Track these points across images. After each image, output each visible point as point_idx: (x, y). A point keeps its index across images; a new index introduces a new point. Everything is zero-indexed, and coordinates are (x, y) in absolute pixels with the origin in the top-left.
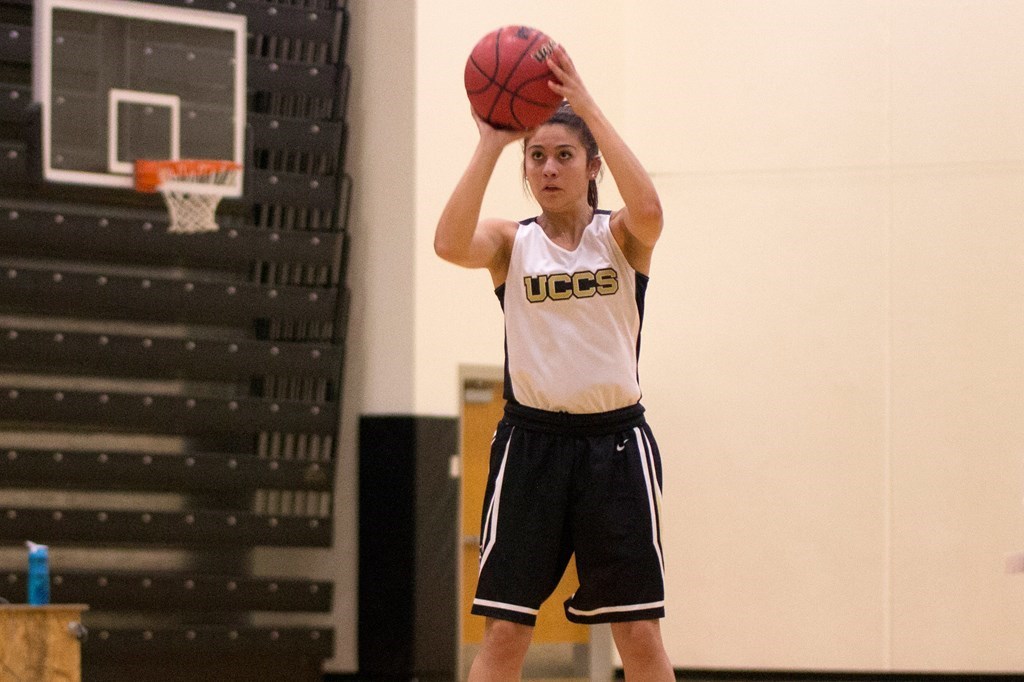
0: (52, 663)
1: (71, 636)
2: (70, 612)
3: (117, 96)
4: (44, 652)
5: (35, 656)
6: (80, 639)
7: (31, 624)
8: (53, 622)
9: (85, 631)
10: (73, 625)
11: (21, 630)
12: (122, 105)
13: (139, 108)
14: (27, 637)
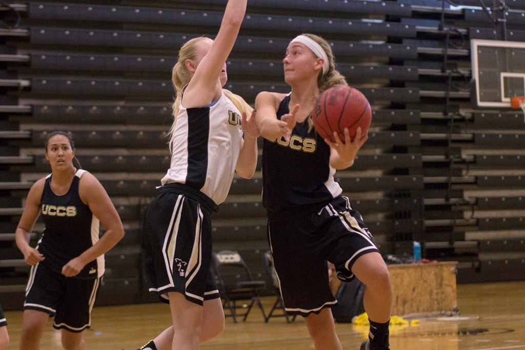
0: (445, 282)
1: (452, 273)
2: (452, 265)
3: (503, 75)
4: (442, 279)
5: (439, 280)
6: (456, 273)
7: (437, 270)
8: (445, 268)
9: (457, 270)
10: (453, 269)
11: (433, 272)
12: (505, 78)
13: (512, 79)
14: (436, 274)
